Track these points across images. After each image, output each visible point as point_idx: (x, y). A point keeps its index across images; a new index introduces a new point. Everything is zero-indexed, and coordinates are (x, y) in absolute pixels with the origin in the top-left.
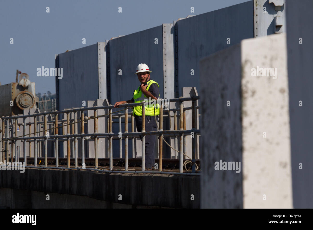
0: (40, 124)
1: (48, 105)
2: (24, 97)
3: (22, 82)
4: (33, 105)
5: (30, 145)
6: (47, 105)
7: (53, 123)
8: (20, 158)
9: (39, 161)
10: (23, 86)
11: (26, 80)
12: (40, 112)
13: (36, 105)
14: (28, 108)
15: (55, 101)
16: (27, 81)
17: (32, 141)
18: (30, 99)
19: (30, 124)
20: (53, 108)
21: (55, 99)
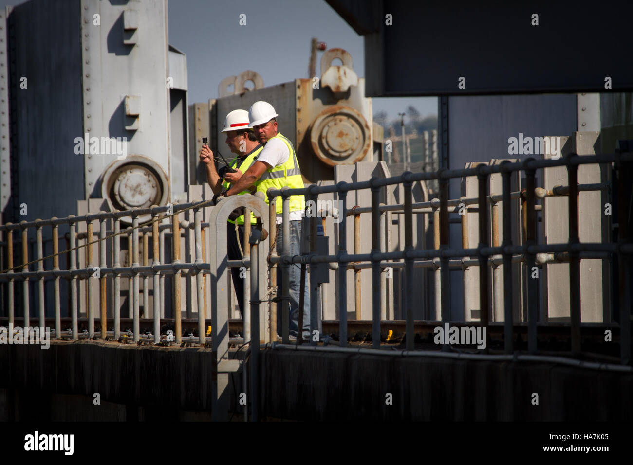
0: (389, 213)
1: (412, 152)
2: (335, 124)
3: (330, 77)
4: (365, 152)
5: (358, 278)
6: (409, 151)
7: (430, 209)
8: (326, 321)
9: (388, 333)
10: (333, 89)
11: (342, 72)
12: (388, 175)
13: (374, 152)
14: (350, 160)
15: (435, 139)
16: (345, 73)
17: (365, 267)
18: (356, 131)
19: (357, 212)
20: (427, 160)
21: (435, 132)
